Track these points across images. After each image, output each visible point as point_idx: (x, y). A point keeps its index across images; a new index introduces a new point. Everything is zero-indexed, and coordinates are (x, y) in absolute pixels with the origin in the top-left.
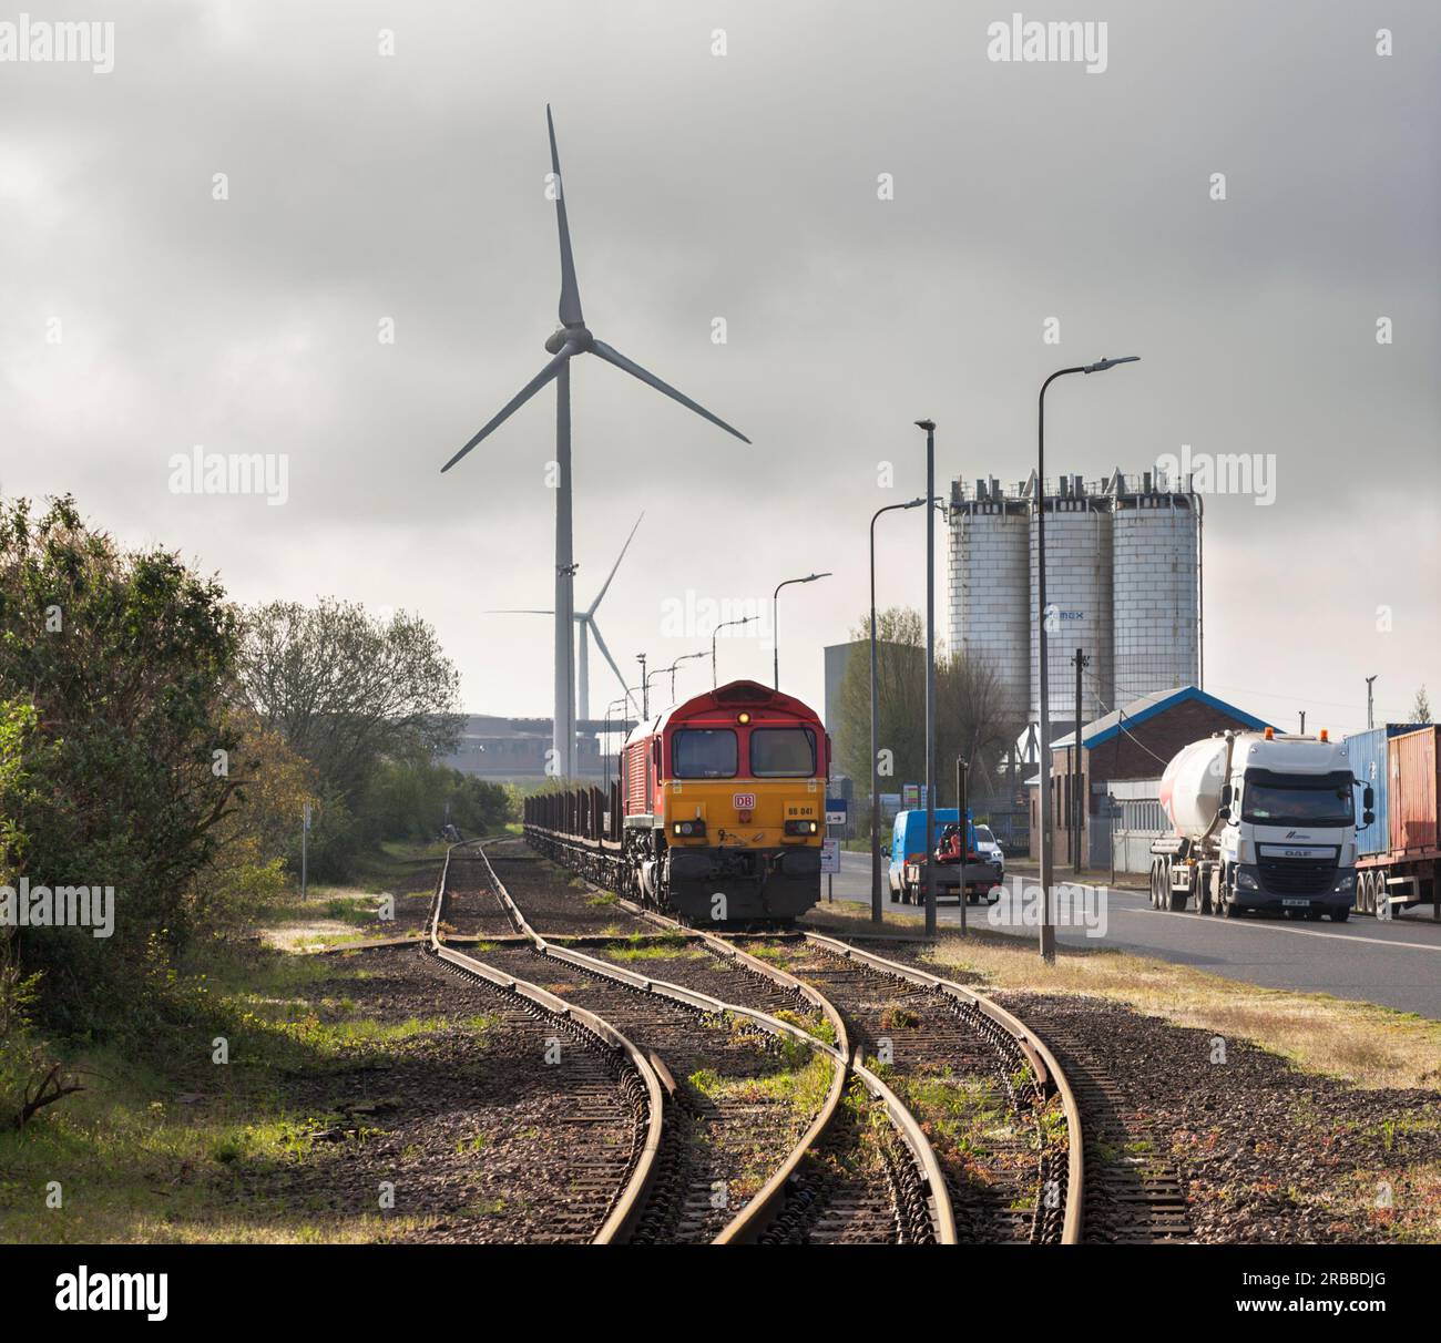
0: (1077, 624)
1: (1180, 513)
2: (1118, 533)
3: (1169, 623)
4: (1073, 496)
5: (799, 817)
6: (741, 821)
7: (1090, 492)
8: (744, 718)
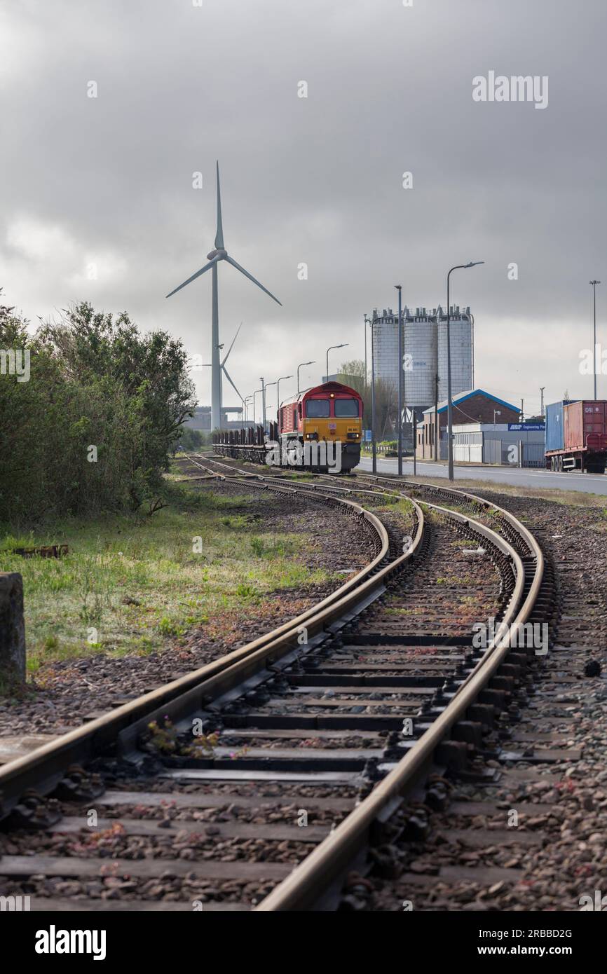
0: (423, 367)
1: (464, 322)
2: (440, 331)
3: (460, 367)
4: (421, 316)
5: (352, 432)
6: (331, 434)
7: (429, 314)
8: (332, 395)
